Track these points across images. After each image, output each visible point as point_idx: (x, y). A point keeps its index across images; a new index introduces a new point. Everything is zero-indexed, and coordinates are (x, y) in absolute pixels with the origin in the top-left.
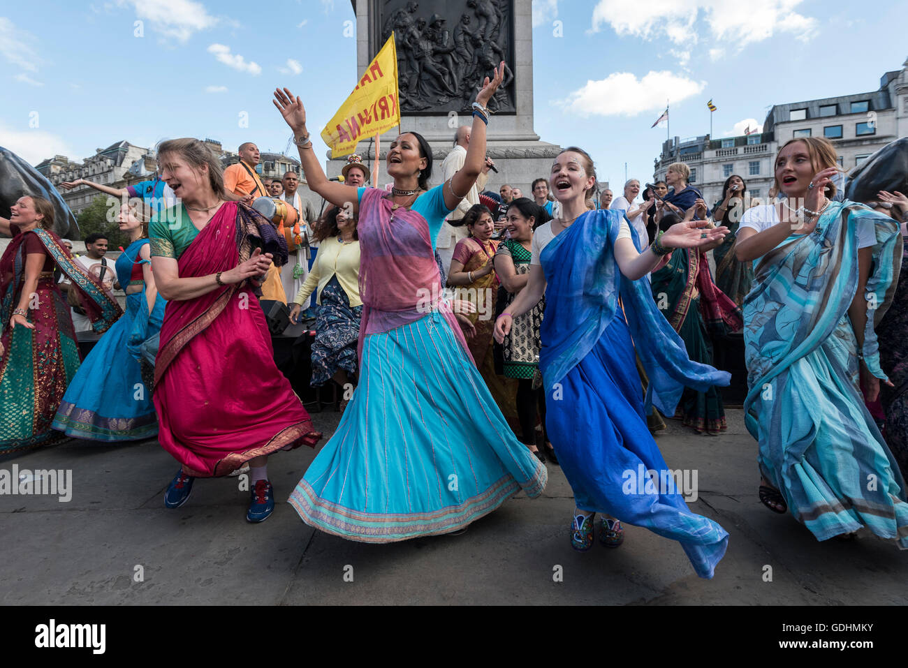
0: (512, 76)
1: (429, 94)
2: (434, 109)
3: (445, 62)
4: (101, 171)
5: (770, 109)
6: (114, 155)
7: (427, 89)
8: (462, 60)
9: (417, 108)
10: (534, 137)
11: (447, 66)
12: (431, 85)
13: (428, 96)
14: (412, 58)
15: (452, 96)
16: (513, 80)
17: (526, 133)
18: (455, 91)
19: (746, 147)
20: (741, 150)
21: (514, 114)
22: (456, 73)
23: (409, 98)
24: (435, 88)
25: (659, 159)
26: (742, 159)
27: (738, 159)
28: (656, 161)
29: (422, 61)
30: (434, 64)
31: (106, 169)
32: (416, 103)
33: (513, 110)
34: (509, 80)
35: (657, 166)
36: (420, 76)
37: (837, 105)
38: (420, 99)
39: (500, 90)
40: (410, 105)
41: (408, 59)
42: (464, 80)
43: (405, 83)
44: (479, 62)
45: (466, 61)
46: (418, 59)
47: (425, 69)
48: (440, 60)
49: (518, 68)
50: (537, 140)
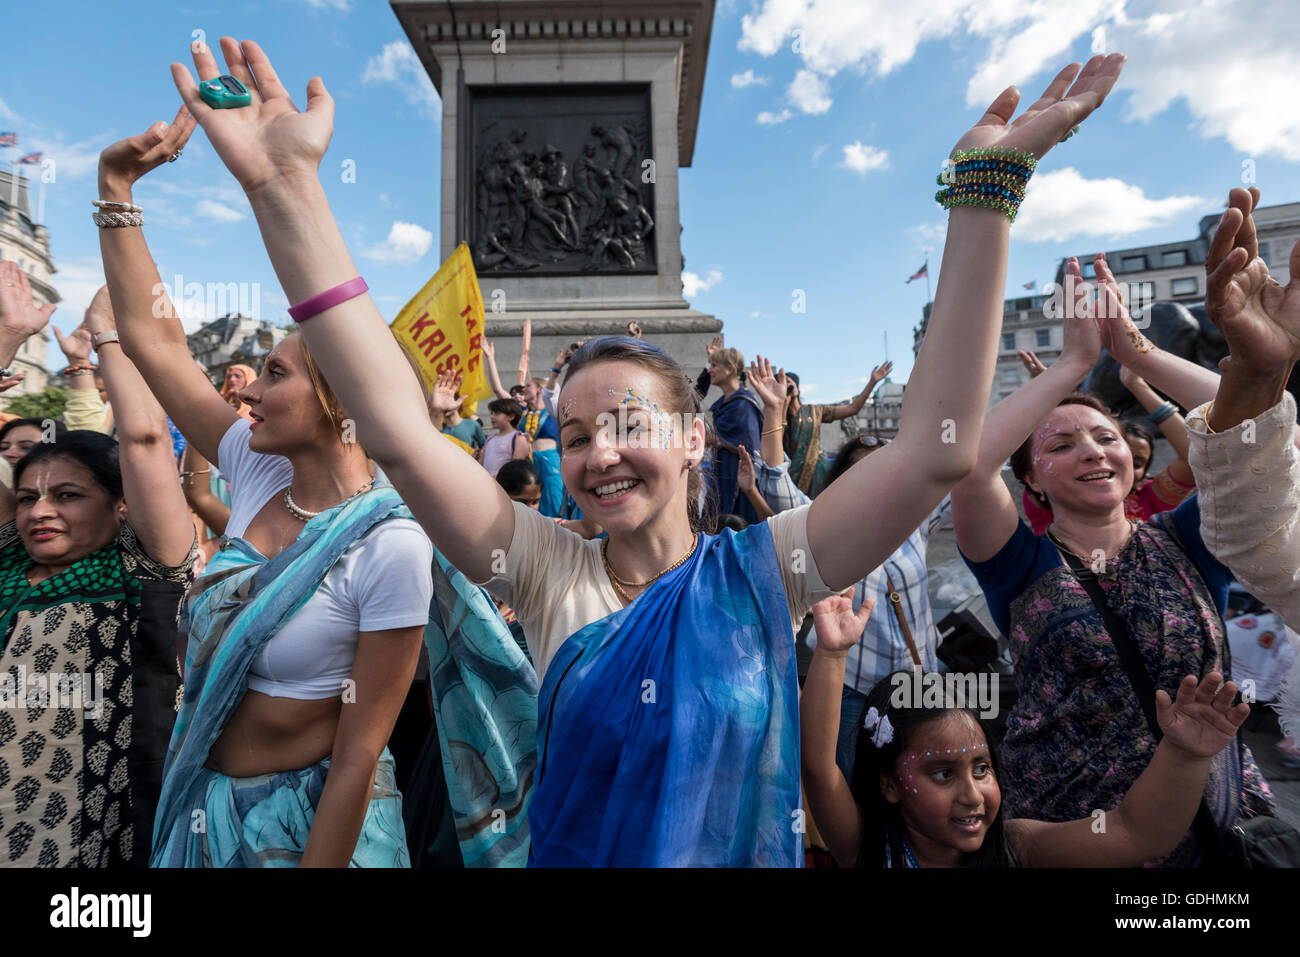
0: (651, 223)
1: (538, 247)
2: (543, 267)
3: (561, 207)
4: (204, 350)
5: (1060, 262)
6: (221, 329)
7: (536, 242)
8: (585, 203)
9: (520, 267)
10: (682, 304)
11: (564, 211)
12: (542, 236)
13: (537, 251)
14: (517, 202)
15: (570, 251)
16: (653, 228)
17: (671, 299)
18: (575, 243)
19: (1031, 310)
20: (1024, 315)
21: (654, 273)
22: (577, 220)
23: (510, 254)
24: (548, 241)
25: (919, 328)
26: (1027, 326)
27: (1020, 327)
28: (915, 330)
29: (529, 205)
30: (546, 208)
31: (210, 348)
32: (520, 260)
33: (652, 268)
34: (648, 229)
35: (917, 336)
36: (526, 225)
37: (1145, 257)
38: (526, 255)
39: (634, 243)
40: (512, 263)
41: (511, 202)
42: (587, 229)
43: (505, 234)
44: (608, 204)
45: (590, 205)
46: (524, 203)
47: (532, 215)
48: (554, 203)
49: (660, 213)
50: (686, 307)
